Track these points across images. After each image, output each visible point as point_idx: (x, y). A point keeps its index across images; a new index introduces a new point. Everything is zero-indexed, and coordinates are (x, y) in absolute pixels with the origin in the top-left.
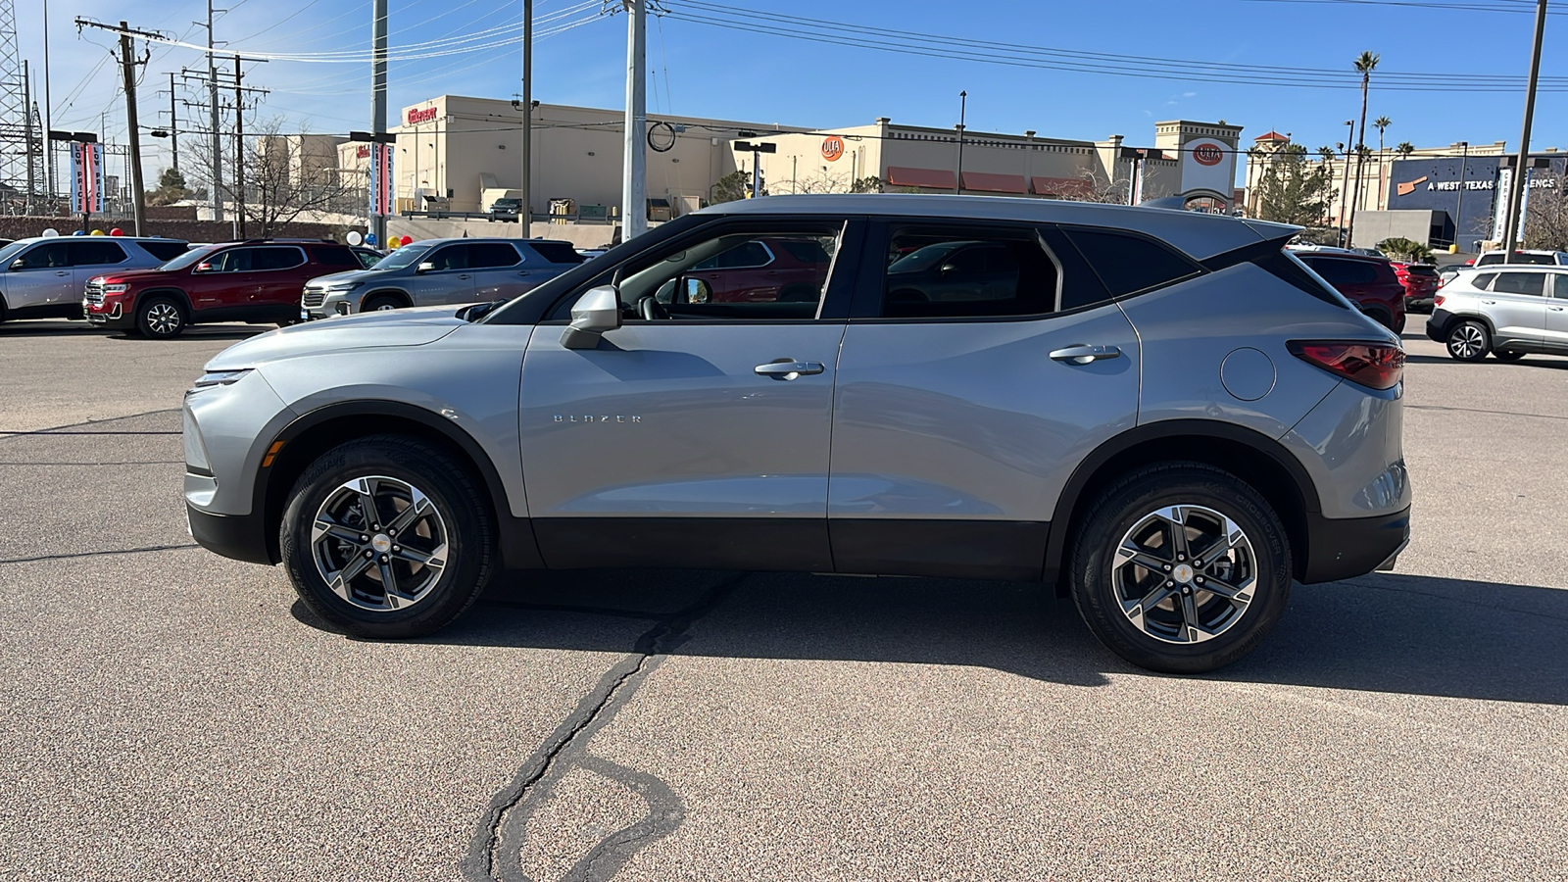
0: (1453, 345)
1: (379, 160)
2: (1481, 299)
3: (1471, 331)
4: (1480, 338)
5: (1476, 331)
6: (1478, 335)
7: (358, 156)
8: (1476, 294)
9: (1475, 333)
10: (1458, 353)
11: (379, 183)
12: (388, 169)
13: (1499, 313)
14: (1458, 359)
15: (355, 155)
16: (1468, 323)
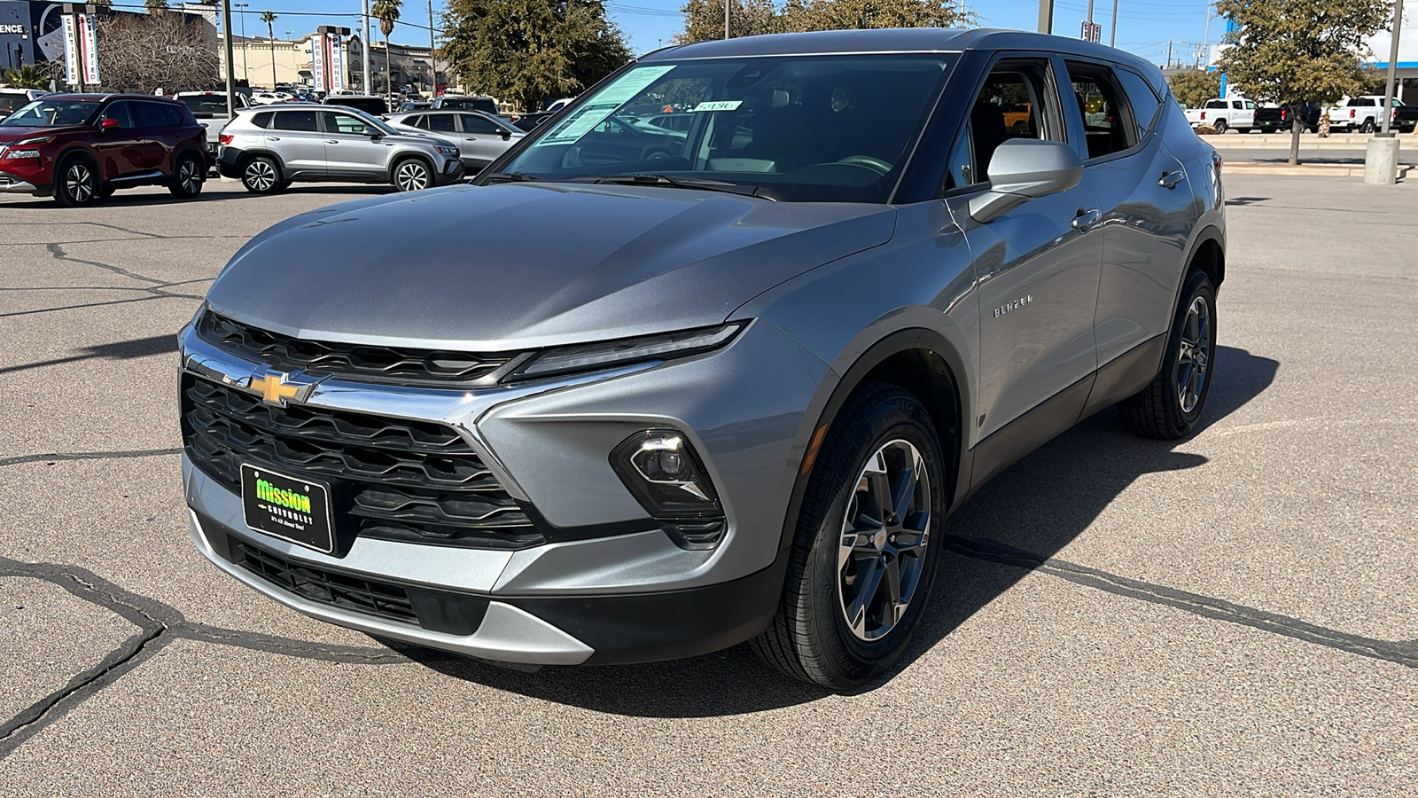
0: (248, 180)
2: (266, 137)
3: (262, 166)
4: (272, 172)
5: (267, 166)
6: (269, 169)
8: (260, 132)
9: (266, 167)
10: (254, 186)
13: (284, 148)
14: (254, 193)
16: (258, 159)
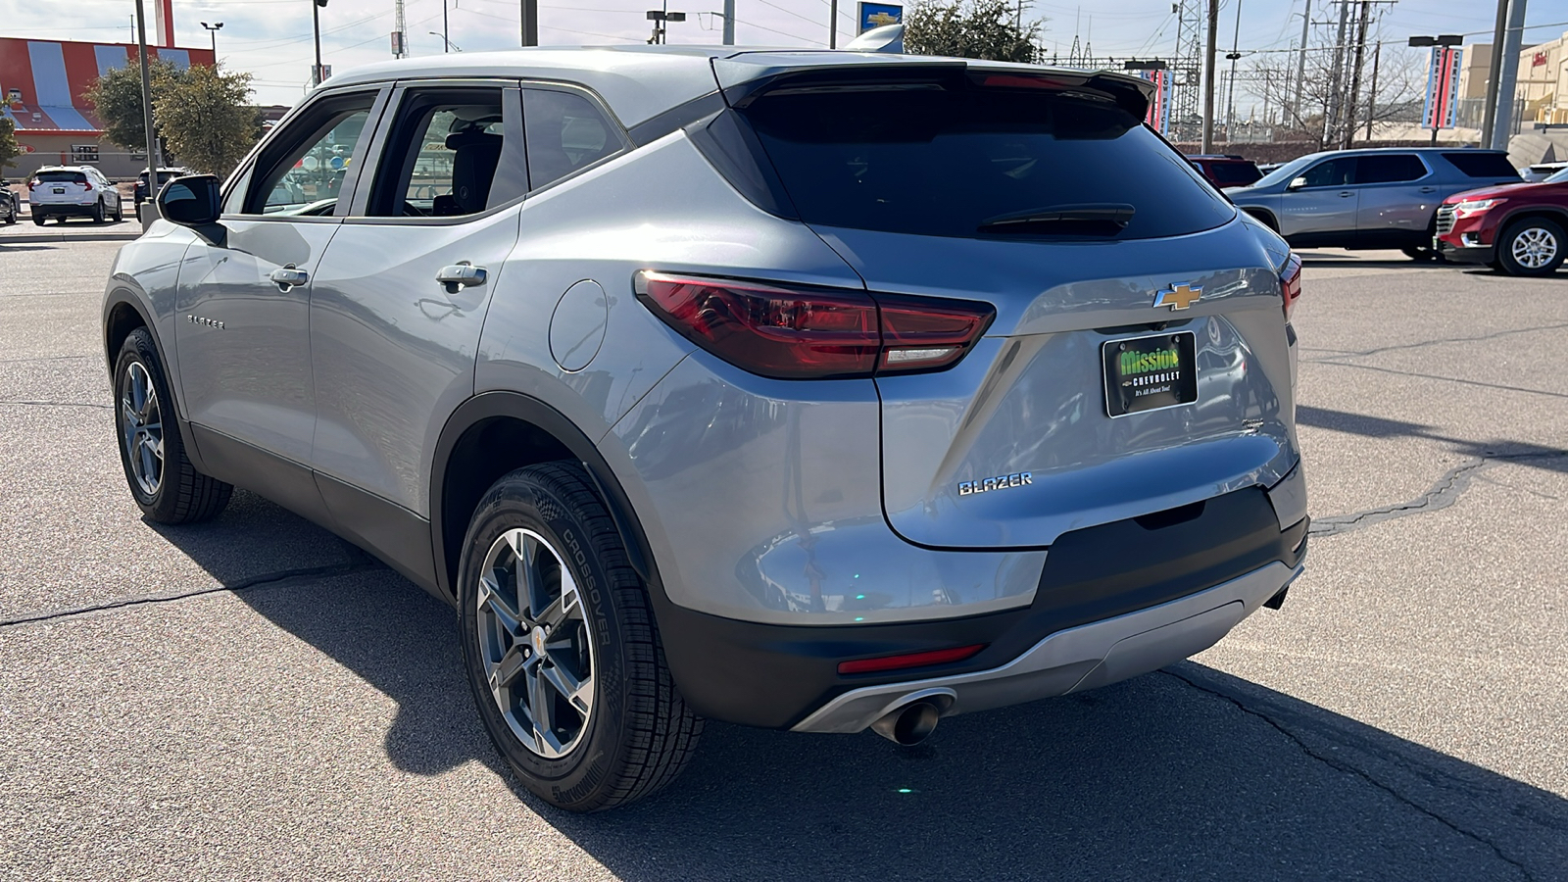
1: (1440, 67)
7: (1534, 64)
11: (1437, 92)
12: (1452, 76)
15: (1531, 64)
